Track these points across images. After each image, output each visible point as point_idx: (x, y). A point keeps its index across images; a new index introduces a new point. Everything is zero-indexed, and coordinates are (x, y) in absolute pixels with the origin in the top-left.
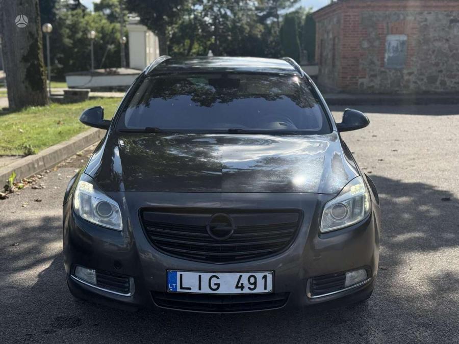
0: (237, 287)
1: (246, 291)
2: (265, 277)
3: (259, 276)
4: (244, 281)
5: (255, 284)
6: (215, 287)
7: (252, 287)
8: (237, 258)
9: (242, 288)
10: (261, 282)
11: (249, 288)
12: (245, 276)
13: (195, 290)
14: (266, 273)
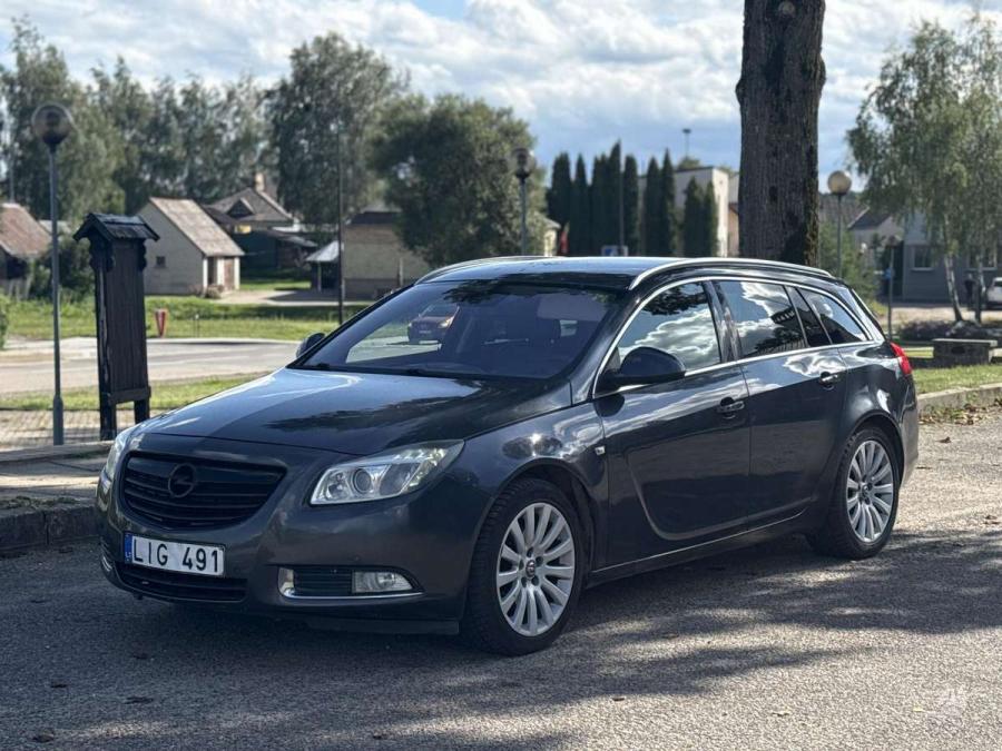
0: (184, 563)
1: (195, 570)
2: (215, 553)
3: (209, 550)
4: (192, 555)
5: (204, 561)
6: (162, 560)
7: (201, 565)
8: (193, 524)
9: (190, 565)
10: (210, 560)
11: (198, 567)
12: (194, 548)
13: (146, 563)
14: (217, 549)
